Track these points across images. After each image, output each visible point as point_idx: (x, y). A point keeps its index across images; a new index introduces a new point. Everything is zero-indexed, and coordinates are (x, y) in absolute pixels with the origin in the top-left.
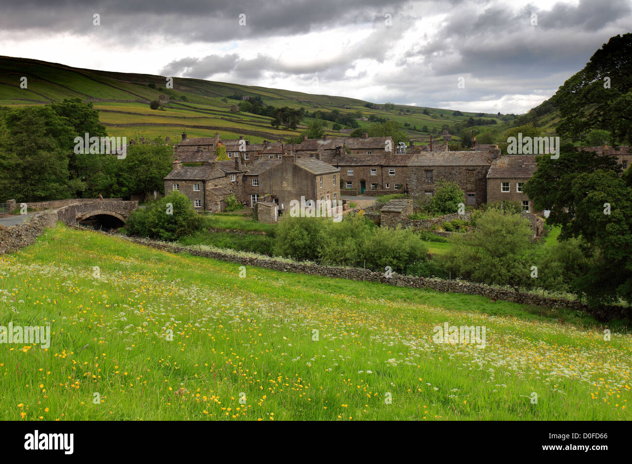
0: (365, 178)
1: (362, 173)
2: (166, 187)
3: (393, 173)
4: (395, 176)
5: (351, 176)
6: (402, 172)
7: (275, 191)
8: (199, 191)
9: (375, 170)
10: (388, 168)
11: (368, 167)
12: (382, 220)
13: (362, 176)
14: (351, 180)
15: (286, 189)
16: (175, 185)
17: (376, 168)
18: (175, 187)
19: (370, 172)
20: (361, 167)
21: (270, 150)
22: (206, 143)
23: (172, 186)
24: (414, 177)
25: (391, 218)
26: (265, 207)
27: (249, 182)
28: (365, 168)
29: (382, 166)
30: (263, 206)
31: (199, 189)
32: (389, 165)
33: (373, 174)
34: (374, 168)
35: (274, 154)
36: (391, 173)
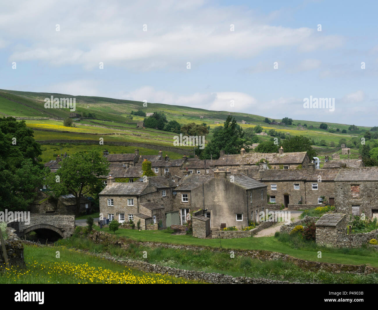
0: (289, 193)
1: (285, 188)
2: (101, 201)
3: (316, 187)
4: (318, 191)
5: (275, 191)
6: (325, 186)
7: (208, 205)
8: (133, 205)
9: (298, 185)
10: (311, 183)
11: (291, 183)
12: (318, 234)
13: (285, 190)
14: (275, 195)
15: (218, 204)
16: (109, 200)
17: (299, 183)
18: (109, 202)
19: (293, 187)
20: (284, 182)
21: (188, 166)
22: (126, 158)
23: (107, 201)
24: (340, 192)
25: (326, 232)
26: (199, 221)
27: (179, 197)
28: (288, 182)
29: (305, 181)
30: (197, 220)
31: (132, 204)
32: (312, 180)
33: (296, 188)
34: (297, 183)
35: (193, 169)
36: (314, 187)
